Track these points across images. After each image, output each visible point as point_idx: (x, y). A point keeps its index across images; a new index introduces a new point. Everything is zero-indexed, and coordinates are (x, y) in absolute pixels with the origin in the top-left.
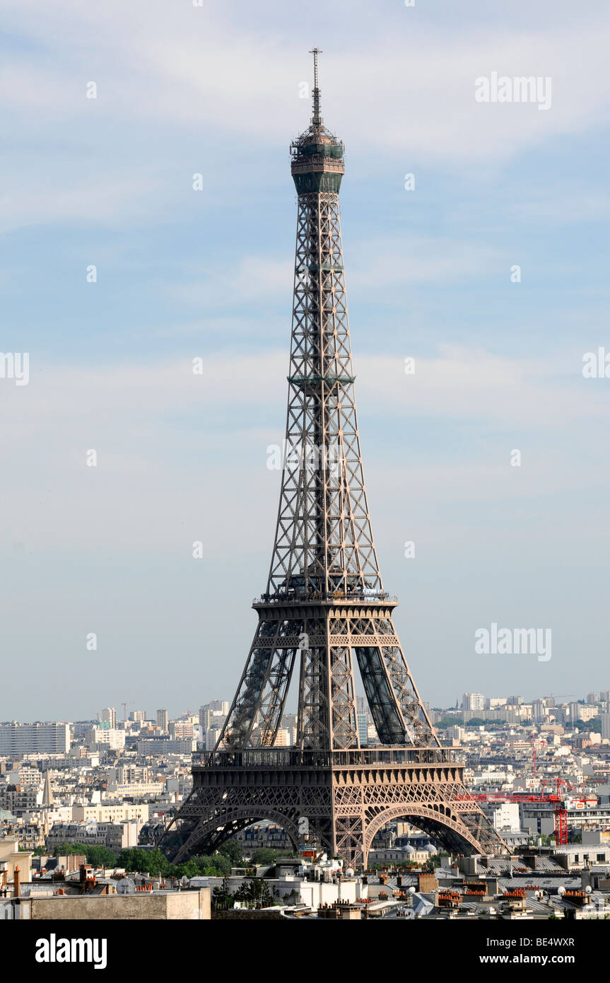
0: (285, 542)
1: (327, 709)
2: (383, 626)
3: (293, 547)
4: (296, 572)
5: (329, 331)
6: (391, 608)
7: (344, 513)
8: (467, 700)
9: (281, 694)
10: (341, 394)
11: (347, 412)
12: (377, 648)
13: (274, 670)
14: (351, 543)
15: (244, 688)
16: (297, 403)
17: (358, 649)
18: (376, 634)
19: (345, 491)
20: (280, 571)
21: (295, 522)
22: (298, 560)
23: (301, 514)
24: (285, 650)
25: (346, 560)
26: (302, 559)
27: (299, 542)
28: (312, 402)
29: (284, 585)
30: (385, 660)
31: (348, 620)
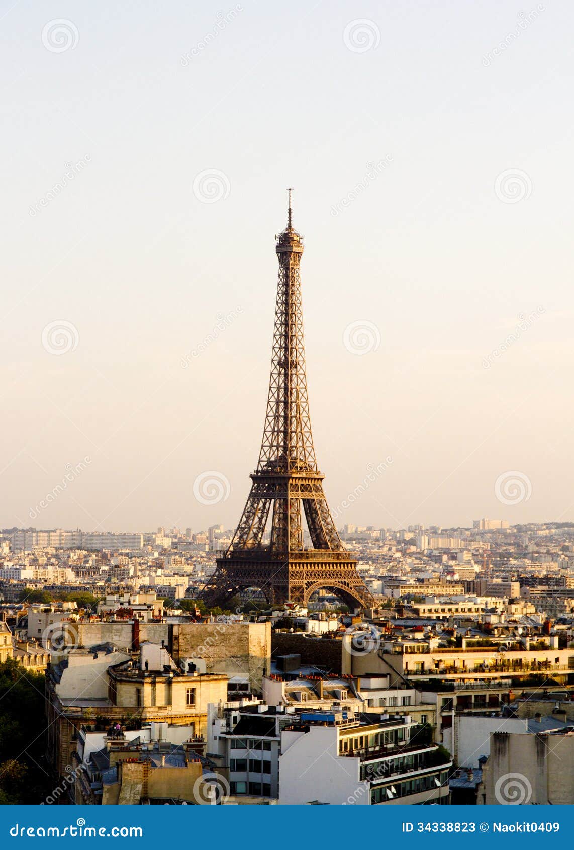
0: (267, 443)
1: (287, 531)
2: (317, 488)
3: (271, 446)
4: (273, 459)
5: (293, 334)
6: (322, 479)
7: (299, 429)
8: (346, 527)
9: (263, 522)
10: (298, 367)
11: (302, 377)
12: (314, 500)
13: (260, 510)
14: (301, 445)
15: (244, 519)
16: (276, 371)
17: (304, 500)
18: (314, 493)
19: (299, 418)
20: (265, 458)
21: (273, 433)
22: (274, 453)
23: (276, 429)
24: (266, 499)
25: (299, 454)
26: (276, 452)
27: (275, 444)
28: (283, 371)
29: (266, 466)
30: (318, 506)
31: (299, 485)
